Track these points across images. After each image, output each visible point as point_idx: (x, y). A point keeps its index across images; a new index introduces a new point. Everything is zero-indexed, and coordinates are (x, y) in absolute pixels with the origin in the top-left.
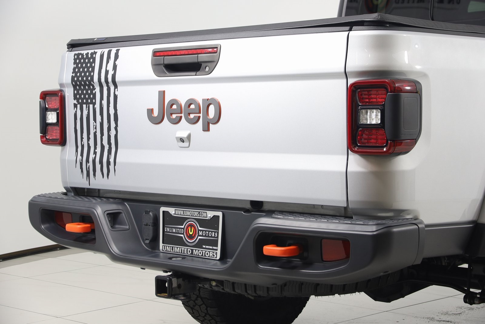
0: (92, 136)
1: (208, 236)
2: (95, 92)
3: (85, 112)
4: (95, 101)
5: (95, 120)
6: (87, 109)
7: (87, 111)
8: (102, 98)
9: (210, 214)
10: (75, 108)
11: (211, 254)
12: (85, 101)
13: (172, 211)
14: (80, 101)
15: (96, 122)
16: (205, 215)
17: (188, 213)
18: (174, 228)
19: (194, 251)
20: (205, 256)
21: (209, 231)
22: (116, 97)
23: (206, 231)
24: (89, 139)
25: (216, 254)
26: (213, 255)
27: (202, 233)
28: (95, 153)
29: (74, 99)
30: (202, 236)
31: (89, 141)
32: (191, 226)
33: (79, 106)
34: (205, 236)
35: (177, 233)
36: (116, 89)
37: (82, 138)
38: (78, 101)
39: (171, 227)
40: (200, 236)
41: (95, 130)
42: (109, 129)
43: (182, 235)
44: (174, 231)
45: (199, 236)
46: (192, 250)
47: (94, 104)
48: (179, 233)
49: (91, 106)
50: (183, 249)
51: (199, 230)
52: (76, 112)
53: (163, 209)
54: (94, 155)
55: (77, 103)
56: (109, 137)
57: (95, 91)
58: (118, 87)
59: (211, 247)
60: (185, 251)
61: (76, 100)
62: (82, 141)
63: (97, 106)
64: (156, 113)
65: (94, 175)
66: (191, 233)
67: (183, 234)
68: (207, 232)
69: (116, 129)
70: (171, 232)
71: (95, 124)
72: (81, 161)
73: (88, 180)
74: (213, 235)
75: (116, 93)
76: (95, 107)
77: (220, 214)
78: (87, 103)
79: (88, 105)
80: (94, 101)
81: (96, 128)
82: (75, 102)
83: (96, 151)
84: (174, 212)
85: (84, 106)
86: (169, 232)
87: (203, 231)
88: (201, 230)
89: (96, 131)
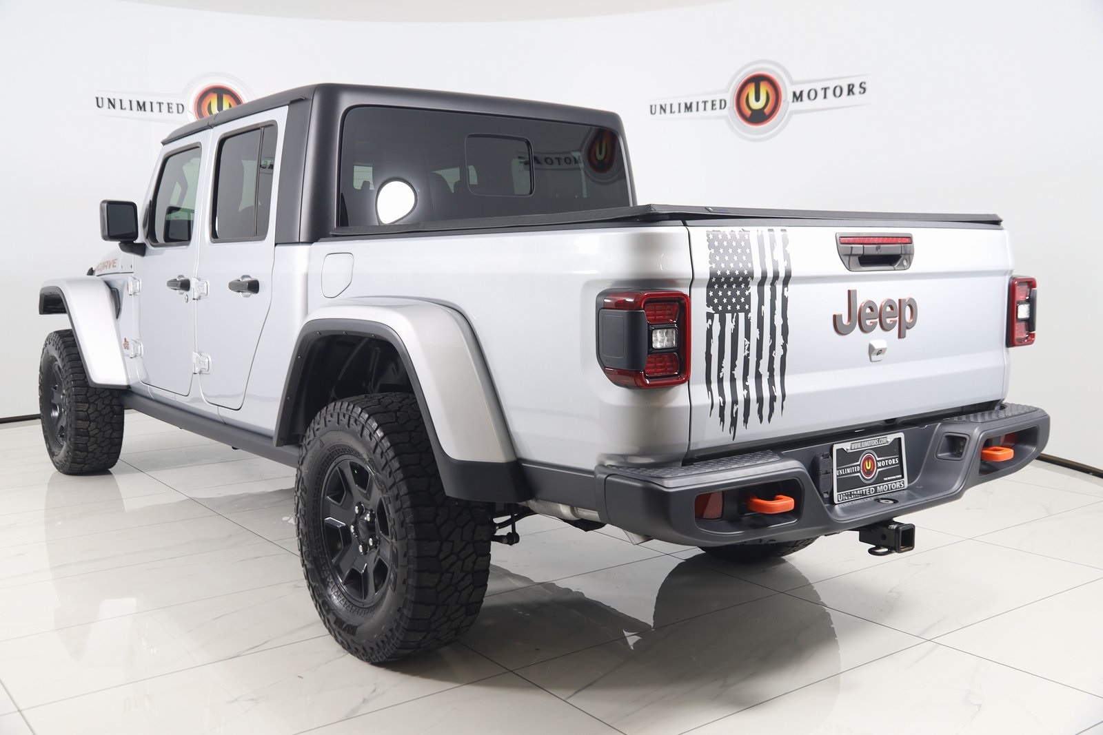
0: (740, 363)
1: (889, 465)
2: (750, 293)
3: (730, 326)
4: (750, 307)
5: (748, 336)
6: (734, 320)
7: (734, 324)
8: (761, 303)
9: (890, 438)
10: (710, 321)
11: (898, 486)
12: (729, 308)
13: (847, 446)
14: (720, 308)
15: (749, 340)
16: (884, 441)
17: (867, 444)
18: (848, 467)
19: (878, 488)
20: (892, 489)
21: (888, 459)
22: (785, 301)
23: (884, 460)
24: (733, 366)
25: (903, 483)
26: (901, 485)
27: (882, 463)
28: (746, 387)
29: (708, 306)
30: (882, 467)
31: (734, 370)
32: (868, 459)
33: (717, 316)
34: (885, 466)
35: (853, 473)
36: (786, 289)
37: (720, 367)
38: (716, 309)
39: (844, 468)
40: (880, 468)
41: (747, 352)
42: (772, 348)
43: (859, 474)
44: (849, 472)
45: (878, 468)
46: (876, 488)
47: (747, 312)
48: (855, 473)
49: (742, 316)
50: (864, 490)
51: (877, 461)
52: (711, 326)
53: (836, 447)
54: (746, 392)
55: (714, 312)
56: (771, 359)
57: (749, 291)
58: (789, 286)
59: (894, 477)
60: (867, 491)
61: (711, 307)
62: (719, 371)
63: (753, 316)
64: (845, 320)
65: (746, 421)
66: (868, 468)
67: (859, 472)
68: (887, 461)
69: (784, 347)
70: (845, 474)
71: (747, 342)
72: (722, 405)
73: (732, 432)
74: (894, 463)
75: (786, 294)
76: (749, 316)
77: (901, 435)
78: (733, 311)
79: (735, 314)
80: (747, 307)
81: (749, 349)
82: (711, 310)
83: (747, 383)
84: (849, 448)
85: (728, 316)
86: (843, 475)
87: (881, 461)
88: (879, 461)
89: (748, 355)
